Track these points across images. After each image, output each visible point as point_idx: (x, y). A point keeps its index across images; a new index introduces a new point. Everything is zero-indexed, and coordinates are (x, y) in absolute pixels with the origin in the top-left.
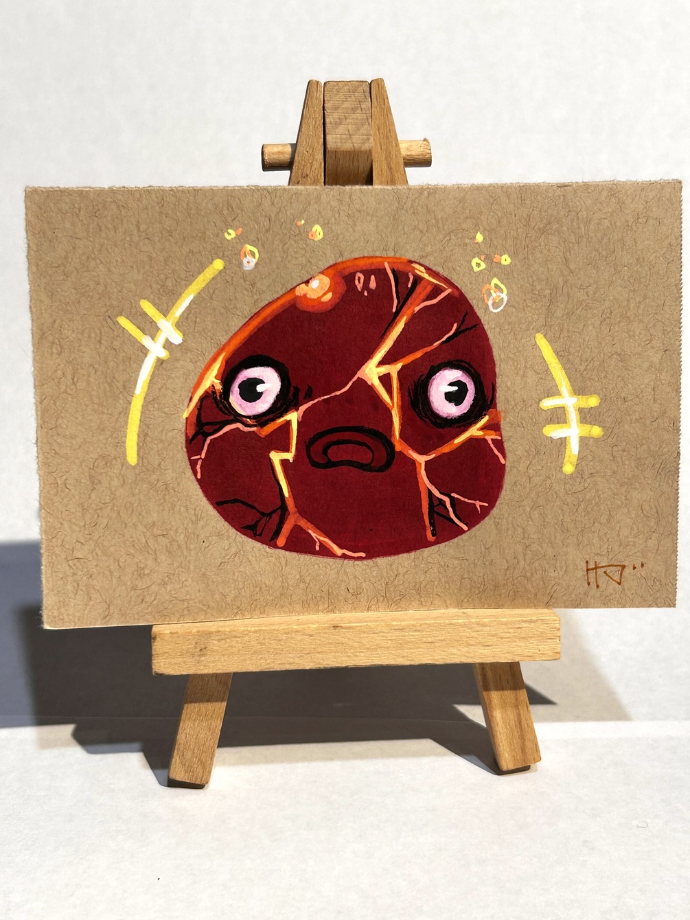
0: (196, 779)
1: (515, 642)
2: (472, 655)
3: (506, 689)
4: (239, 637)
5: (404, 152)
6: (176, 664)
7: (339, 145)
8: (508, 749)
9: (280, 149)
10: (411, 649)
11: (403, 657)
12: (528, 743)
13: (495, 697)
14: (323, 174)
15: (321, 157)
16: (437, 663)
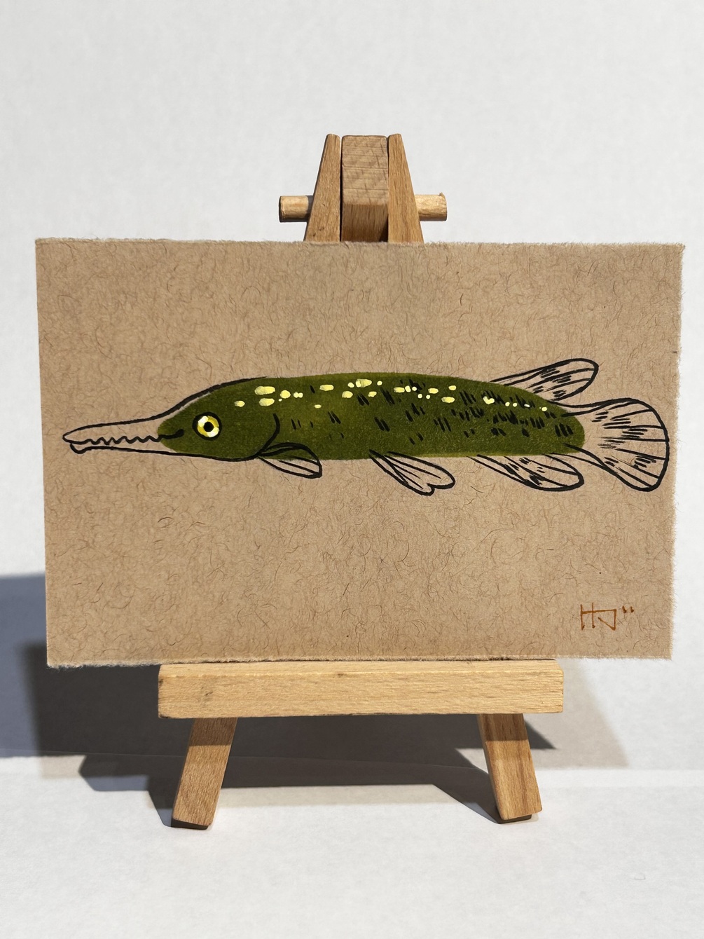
0: (199, 820)
1: (519, 694)
2: (475, 706)
3: (510, 740)
4: (244, 683)
5: (419, 207)
6: (181, 707)
7: (356, 199)
8: (509, 799)
9: (297, 201)
11: (406, 706)
12: (529, 793)
13: (498, 746)
14: (339, 228)
15: (338, 210)
16: (441, 713)
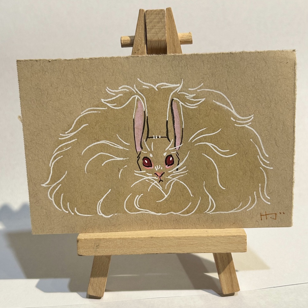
0: (98, 295)
1: (227, 244)
6: (87, 251)
7: (152, 38)
8: (226, 286)
10: (184, 247)
